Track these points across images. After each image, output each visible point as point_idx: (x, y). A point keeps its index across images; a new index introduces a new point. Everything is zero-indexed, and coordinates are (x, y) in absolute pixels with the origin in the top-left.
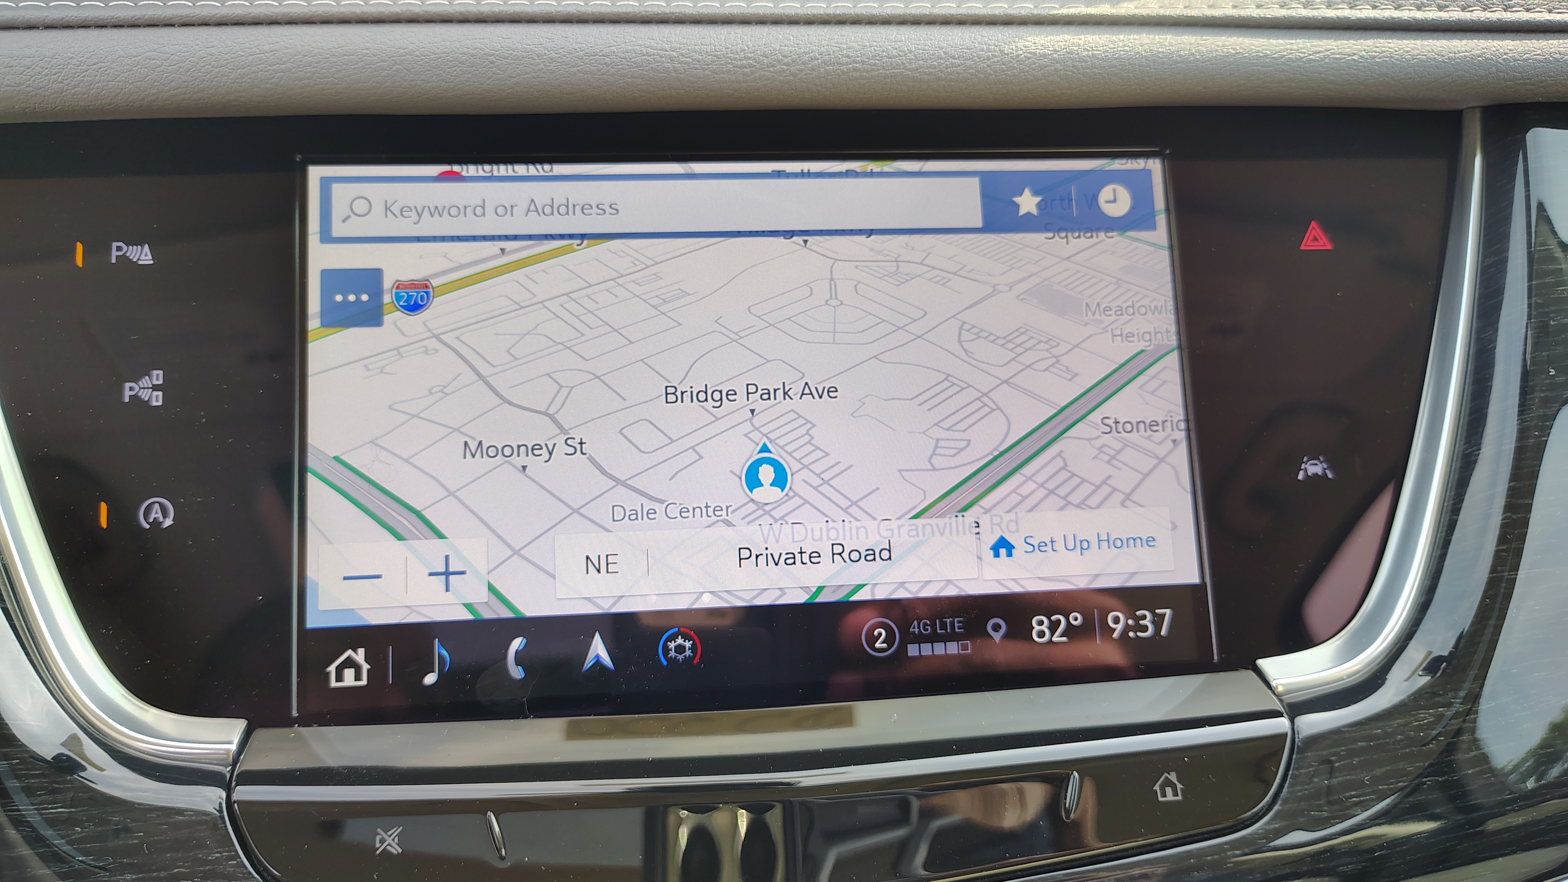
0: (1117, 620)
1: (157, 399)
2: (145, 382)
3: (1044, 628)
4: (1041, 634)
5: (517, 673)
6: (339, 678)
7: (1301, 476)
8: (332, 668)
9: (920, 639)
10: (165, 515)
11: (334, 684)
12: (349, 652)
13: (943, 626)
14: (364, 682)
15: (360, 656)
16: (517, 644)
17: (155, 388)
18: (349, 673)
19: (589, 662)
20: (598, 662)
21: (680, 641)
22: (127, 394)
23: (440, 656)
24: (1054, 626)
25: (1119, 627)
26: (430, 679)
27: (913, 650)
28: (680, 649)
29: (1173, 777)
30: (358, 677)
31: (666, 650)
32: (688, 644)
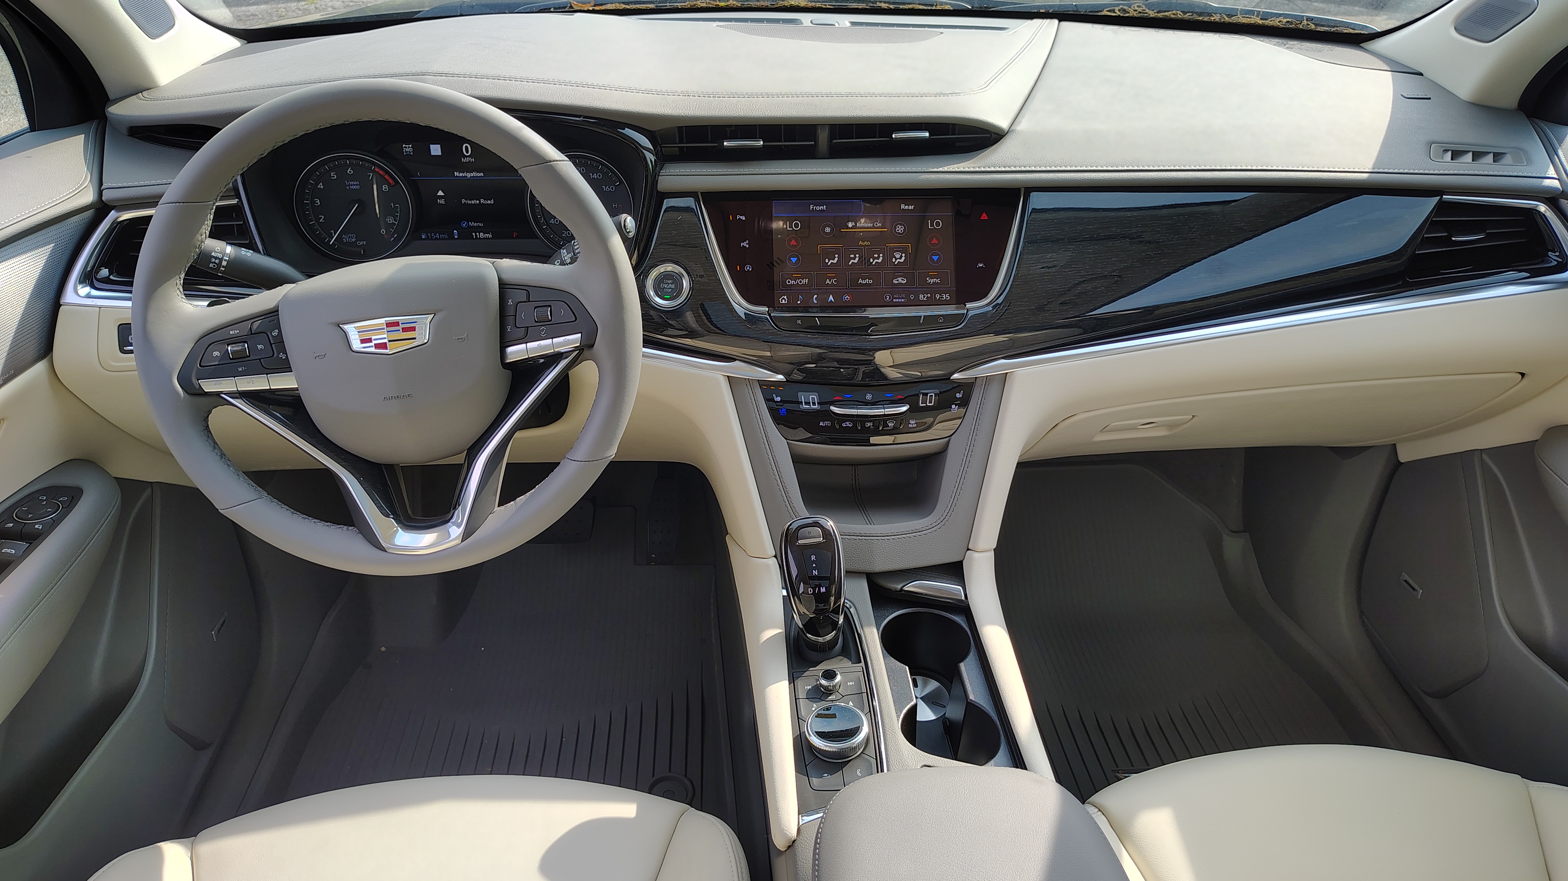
0: (938, 296)
1: (747, 246)
2: (745, 243)
3: (922, 297)
4: (922, 298)
5: (815, 302)
6: (782, 301)
7: (978, 267)
8: (780, 299)
9: (896, 298)
10: (750, 268)
11: (781, 302)
12: (783, 297)
13: (901, 296)
14: (786, 302)
15: (785, 297)
16: (815, 296)
17: (747, 244)
18: (783, 300)
19: (829, 300)
20: (831, 301)
21: (847, 297)
22: (742, 245)
23: (801, 298)
24: (924, 297)
25: (938, 297)
26: (799, 302)
27: (894, 300)
28: (847, 298)
29: (942, 318)
30: (785, 301)
31: (845, 298)
32: (849, 297)
